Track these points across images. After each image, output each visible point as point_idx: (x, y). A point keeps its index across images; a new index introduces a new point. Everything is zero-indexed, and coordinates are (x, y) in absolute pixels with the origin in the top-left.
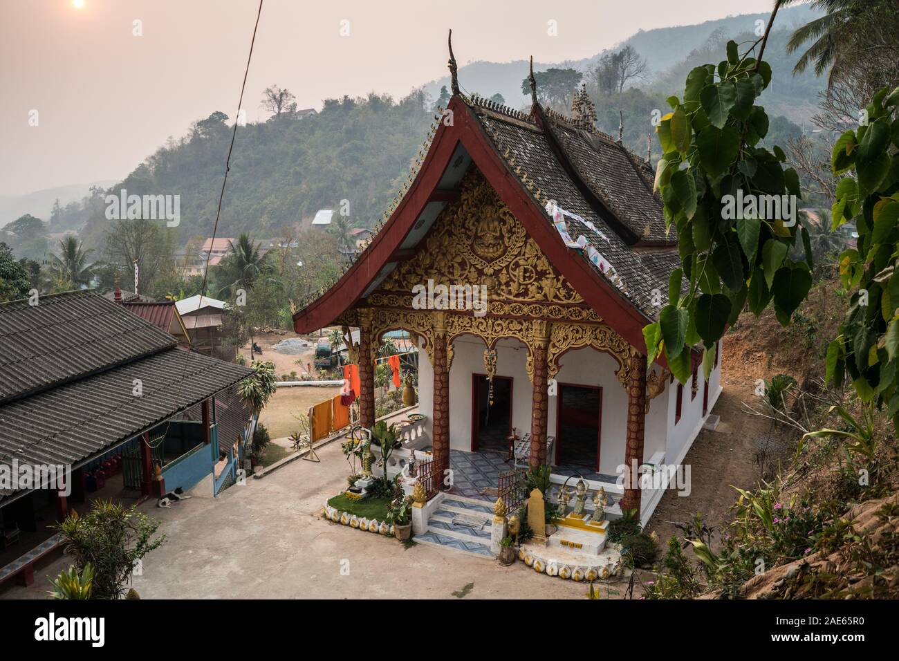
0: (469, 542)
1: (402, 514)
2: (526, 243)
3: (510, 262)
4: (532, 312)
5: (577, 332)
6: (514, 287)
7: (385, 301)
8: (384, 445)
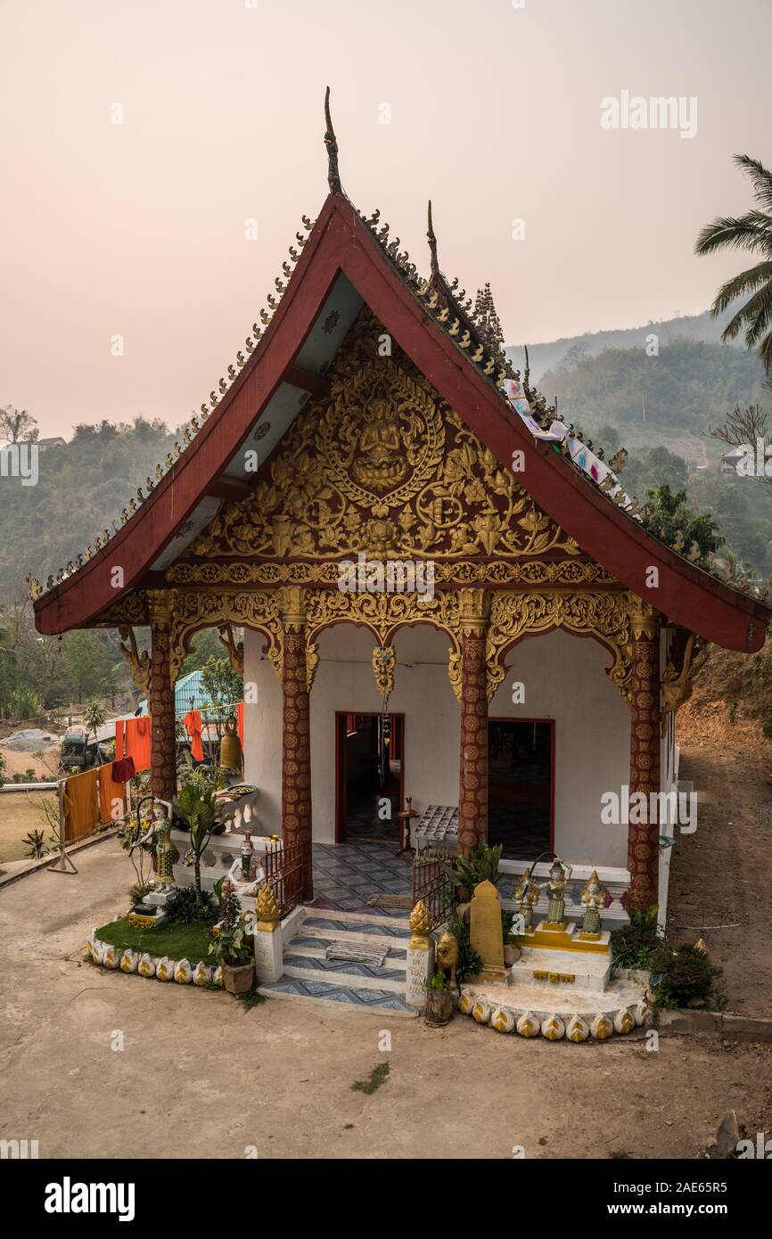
0: (362, 990)
1: (238, 944)
2: (445, 457)
3: (418, 493)
4: (457, 575)
5: (538, 605)
6: (425, 534)
7: (197, 575)
8: (196, 828)
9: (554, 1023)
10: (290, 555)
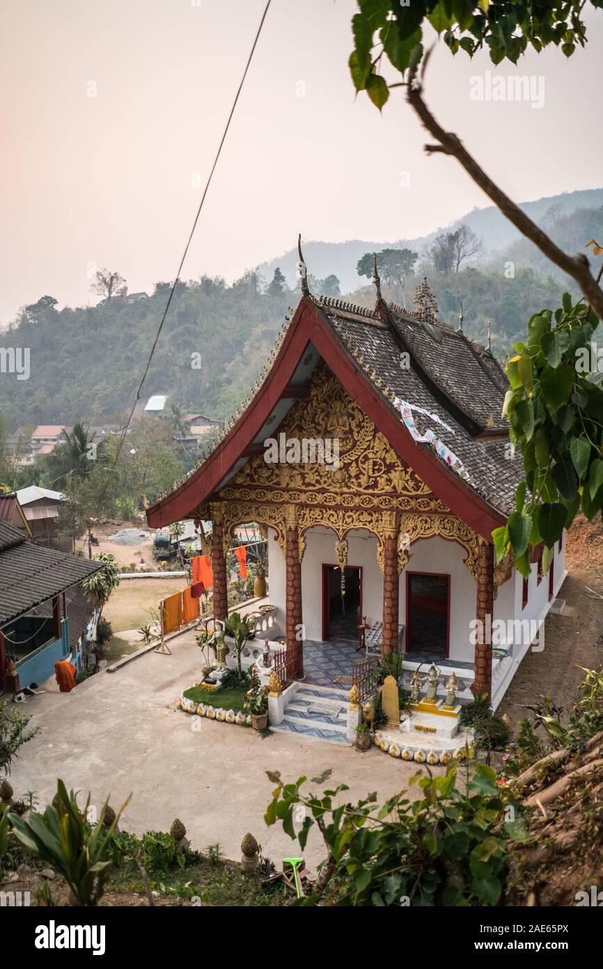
0: (325, 730)
1: (259, 704)
2: (374, 437)
3: (360, 456)
4: (381, 504)
5: (426, 522)
6: (363, 479)
7: (237, 495)
8: (238, 637)
9: (420, 754)
10: (289, 487)
